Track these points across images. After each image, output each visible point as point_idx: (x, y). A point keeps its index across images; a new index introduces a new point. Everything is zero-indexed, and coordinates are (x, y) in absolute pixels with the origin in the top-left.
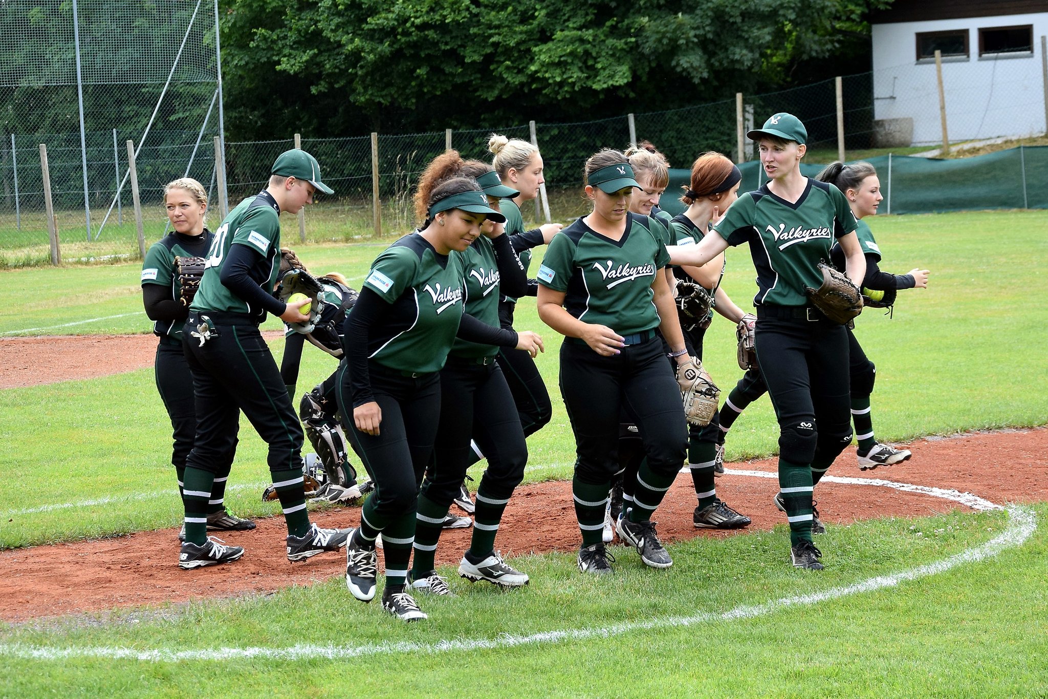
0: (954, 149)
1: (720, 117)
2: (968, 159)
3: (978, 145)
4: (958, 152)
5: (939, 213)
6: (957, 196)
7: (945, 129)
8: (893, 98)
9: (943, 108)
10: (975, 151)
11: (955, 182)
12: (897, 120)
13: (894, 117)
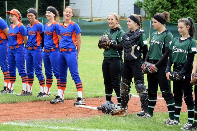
0: (94, 19)
1: (29, 4)
2: (98, 22)
3: (100, 19)
4: (95, 20)
5: (91, 36)
6: (95, 32)
7: (92, 13)
8: (75, 3)
9: (92, 8)
10: (99, 20)
11: (94, 28)
12: (76, 10)
13: (76, 9)
